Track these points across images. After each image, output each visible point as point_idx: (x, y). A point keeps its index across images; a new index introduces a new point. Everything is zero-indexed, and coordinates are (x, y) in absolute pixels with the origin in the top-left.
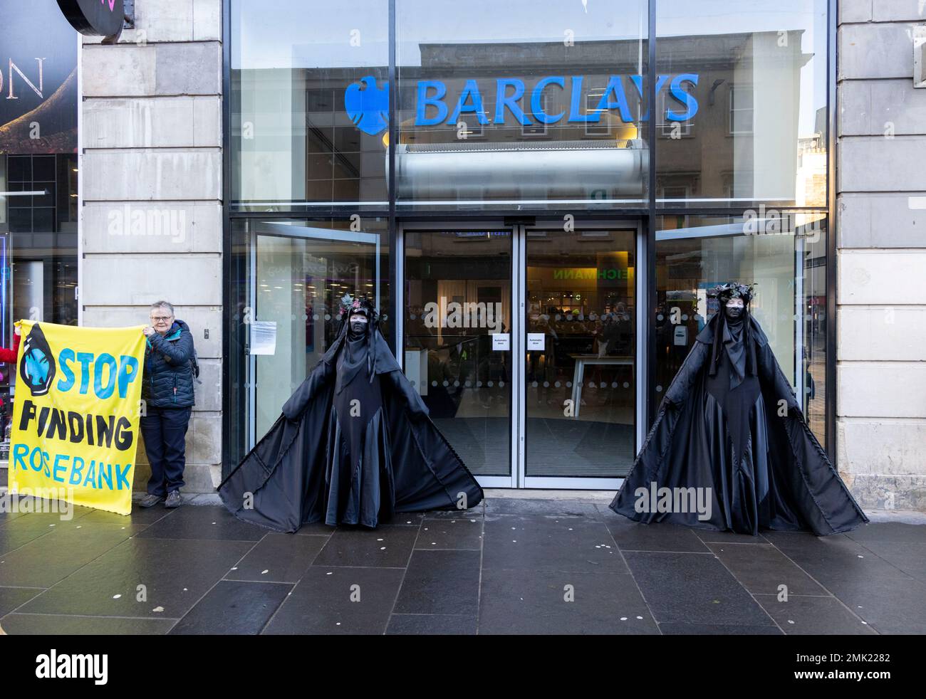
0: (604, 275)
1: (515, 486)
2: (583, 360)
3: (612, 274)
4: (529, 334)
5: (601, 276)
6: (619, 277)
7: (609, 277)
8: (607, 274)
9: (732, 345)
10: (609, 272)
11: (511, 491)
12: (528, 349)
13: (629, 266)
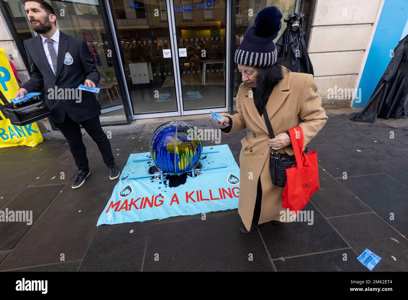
0: (213, 33)
1: (180, 115)
2: (206, 62)
3: (215, 33)
4: (179, 49)
5: (212, 34)
6: (218, 34)
7: (214, 34)
8: (214, 33)
9: (294, 45)
10: (214, 32)
11: (178, 117)
12: (180, 56)
13: (221, 28)
